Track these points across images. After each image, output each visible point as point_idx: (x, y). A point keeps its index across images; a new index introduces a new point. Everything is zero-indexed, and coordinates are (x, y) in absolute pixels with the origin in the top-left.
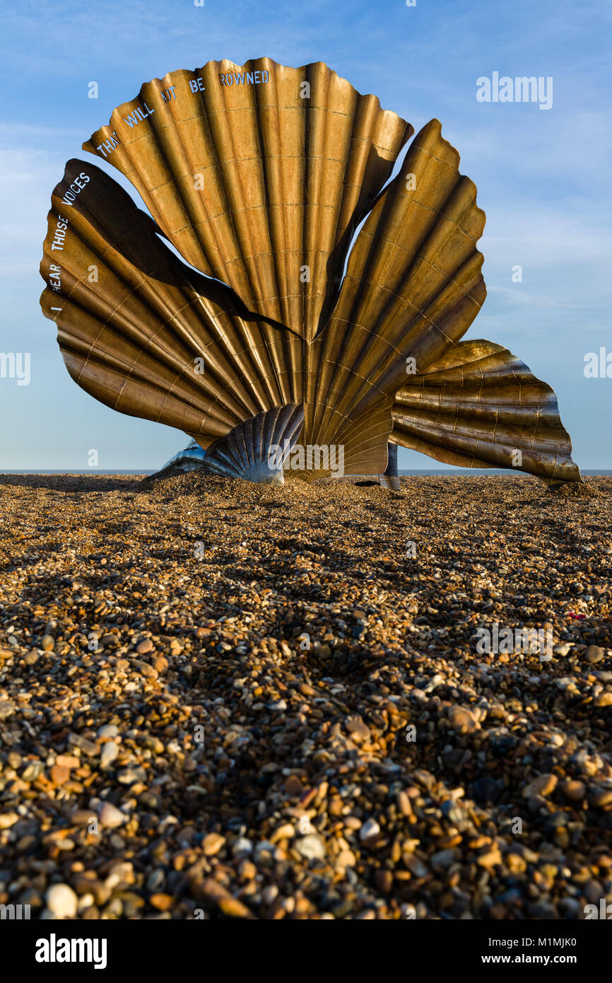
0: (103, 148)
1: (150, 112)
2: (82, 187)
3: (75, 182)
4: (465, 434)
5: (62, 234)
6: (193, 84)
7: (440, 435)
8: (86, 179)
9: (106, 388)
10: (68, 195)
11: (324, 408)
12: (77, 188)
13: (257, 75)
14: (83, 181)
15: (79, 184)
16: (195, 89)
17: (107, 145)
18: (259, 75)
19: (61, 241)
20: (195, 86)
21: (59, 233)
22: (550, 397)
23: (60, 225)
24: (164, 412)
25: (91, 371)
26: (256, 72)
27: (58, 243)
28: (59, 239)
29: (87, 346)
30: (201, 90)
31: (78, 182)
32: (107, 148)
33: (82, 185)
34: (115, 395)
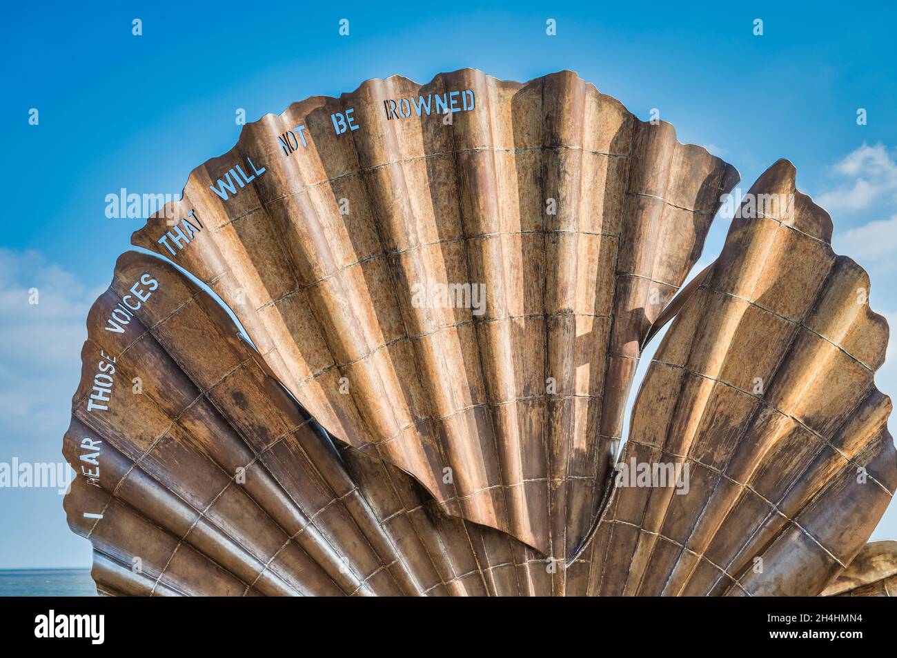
0: (168, 240)
1: (258, 173)
2: (144, 299)
3: (133, 290)
5: (107, 381)
6: (338, 119)
8: (152, 285)
10: (118, 314)
12: (134, 300)
13: (454, 98)
14: (146, 289)
15: (139, 295)
16: (341, 127)
17: (176, 235)
18: (459, 98)
19: (105, 395)
20: (342, 122)
21: (100, 380)
23: (103, 366)
26: (452, 94)
27: (100, 397)
28: (101, 390)
30: (353, 128)
31: (137, 290)
32: (175, 240)
33: (144, 295)
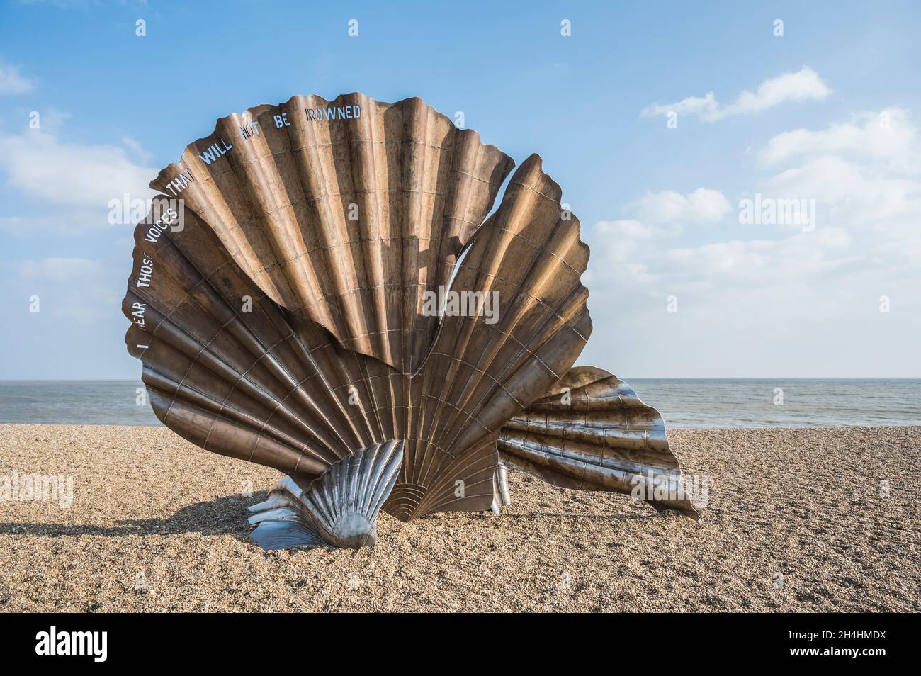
0: (172, 186)
1: (228, 149)
4: (573, 458)
5: (149, 270)
6: (278, 119)
7: (548, 457)
9: (195, 428)
11: (424, 444)
16: (280, 124)
17: (176, 183)
19: (147, 278)
20: (280, 121)
21: (144, 269)
22: (656, 422)
23: (146, 261)
24: (257, 451)
25: (178, 411)
27: (145, 279)
28: (145, 275)
29: (176, 385)
30: (286, 125)
32: (176, 186)
34: (204, 435)
